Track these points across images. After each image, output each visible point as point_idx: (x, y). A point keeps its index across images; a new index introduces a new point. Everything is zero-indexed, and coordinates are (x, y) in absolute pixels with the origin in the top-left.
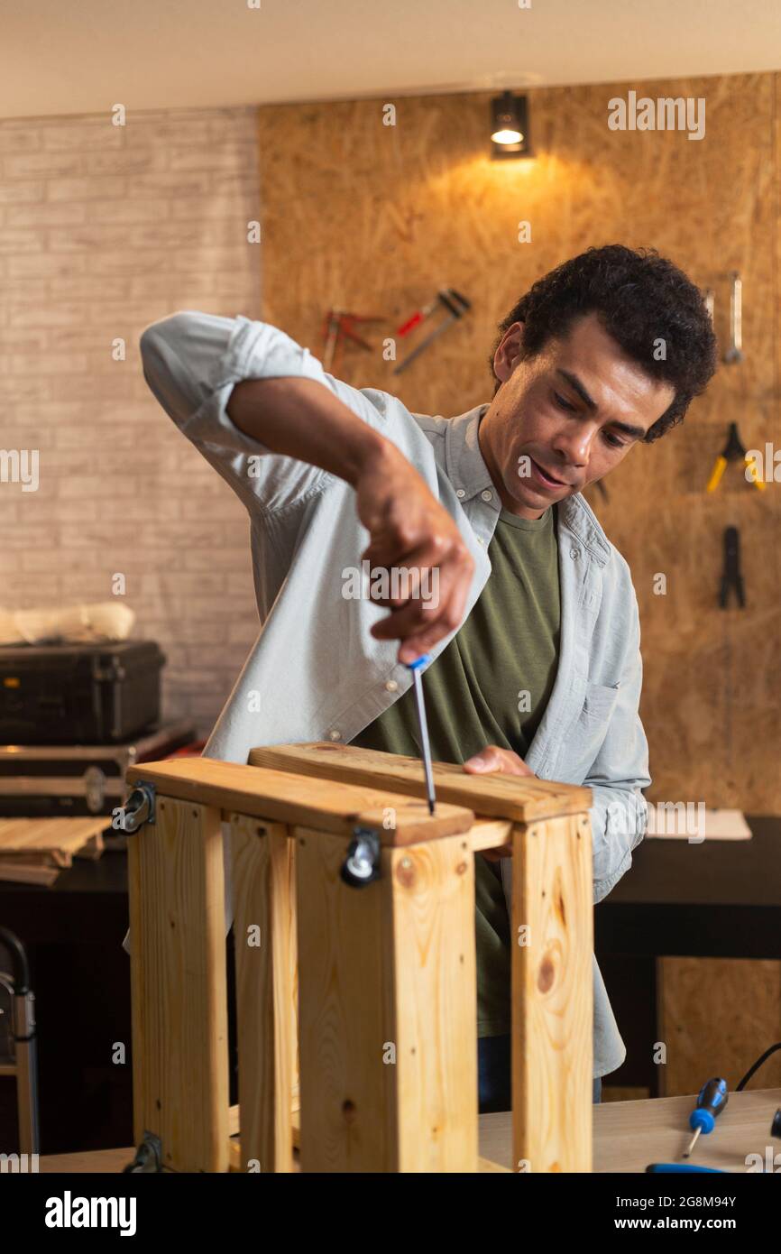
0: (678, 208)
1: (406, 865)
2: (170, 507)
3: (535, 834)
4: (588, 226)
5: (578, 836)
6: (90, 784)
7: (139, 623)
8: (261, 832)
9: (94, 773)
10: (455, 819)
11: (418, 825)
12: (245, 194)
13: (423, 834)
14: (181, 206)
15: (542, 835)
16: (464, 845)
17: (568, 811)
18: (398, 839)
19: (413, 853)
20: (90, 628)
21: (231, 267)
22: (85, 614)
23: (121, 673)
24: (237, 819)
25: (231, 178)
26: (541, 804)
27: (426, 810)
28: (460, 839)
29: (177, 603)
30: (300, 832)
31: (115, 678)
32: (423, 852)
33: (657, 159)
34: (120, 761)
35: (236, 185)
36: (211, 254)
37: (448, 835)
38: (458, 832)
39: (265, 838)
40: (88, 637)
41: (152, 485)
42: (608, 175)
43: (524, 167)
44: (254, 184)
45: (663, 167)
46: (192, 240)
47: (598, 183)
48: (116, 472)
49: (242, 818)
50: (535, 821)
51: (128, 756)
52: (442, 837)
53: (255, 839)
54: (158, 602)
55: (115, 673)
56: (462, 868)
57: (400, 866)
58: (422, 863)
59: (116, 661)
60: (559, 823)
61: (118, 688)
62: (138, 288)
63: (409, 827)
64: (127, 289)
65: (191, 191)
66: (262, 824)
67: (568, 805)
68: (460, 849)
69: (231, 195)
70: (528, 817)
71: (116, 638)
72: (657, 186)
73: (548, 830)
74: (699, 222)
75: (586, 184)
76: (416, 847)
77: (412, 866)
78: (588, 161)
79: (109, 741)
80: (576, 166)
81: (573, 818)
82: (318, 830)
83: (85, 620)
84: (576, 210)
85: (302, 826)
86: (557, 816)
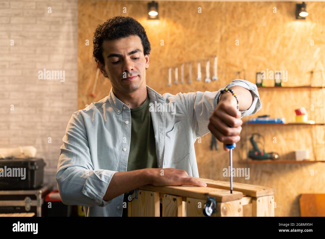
0: (200, 37)
1: (225, 208)
2: (46, 118)
3: (259, 201)
4: (174, 40)
5: (271, 202)
6: (27, 202)
7: (38, 153)
8: (175, 200)
9: (27, 198)
10: (238, 195)
11: (228, 196)
12: (74, 25)
13: (230, 199)
14: (53, 28)
15: (261, 201)
16: (240, 203)
17: (268, 194)
18: (223, 200)
19: (226, 204)
20: (23, 154)
21: (68, 46)
22: (22, 149)
23: (37, 167)
24: (166, 196)
25: (69, 20)
26: (261, 192)
27: (230, 191)
28: (239, 201)
29: (47, 147)
30: (188, 199)
31: (36, 169)
32: (229, 204)
33: (194, 23)
34: (36, 195)
35: (71, 22)
36: (62, 42)
37: (236, 200)
38: (238, 199)
39: (175, 201)
40: (22, 157)
41: (41, 111)
42: (180, 26)
43: (157, 22)
44: (76, 22)
45: (196, 25)
46: (57, 37)
47: (178, 28)
48: (30, 106)
49: (168, 195)
50: (259, 197)
51: (39, 193)
52: (234, 200)
53: (172, 201)
54: (41, 147)
55: (35, 168)
56: (240, 210)
57: (223, 208)
58: (229, 208)
59: (35, 164)
60: (265, 198)
61: (36, 172)
62: (39, 50)
63: (226, 196)
64: (35, 51)
65: (56, 23)
66: (175, 197)
67: (268, 192)
68: (239, 204)
69: (69, 25)
70: (257, 196)
71: (32, 157)
72: (194, 30)
73: (262, 200)
74: (205, 41)
75: (174, 28)
76: (227, 203)
77: (226, 209)
78: (175, 22)
79: (32, 189)
80: (171, 23)
81: (269, 196)
82: (195, 198)
83: (22, 151)
84: (171, 35)
85: (189, 197)
86: (265, 196)
